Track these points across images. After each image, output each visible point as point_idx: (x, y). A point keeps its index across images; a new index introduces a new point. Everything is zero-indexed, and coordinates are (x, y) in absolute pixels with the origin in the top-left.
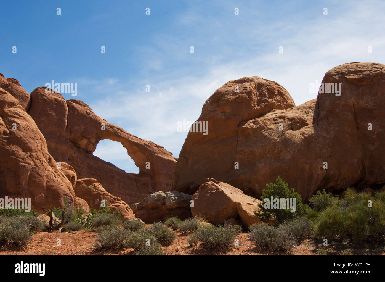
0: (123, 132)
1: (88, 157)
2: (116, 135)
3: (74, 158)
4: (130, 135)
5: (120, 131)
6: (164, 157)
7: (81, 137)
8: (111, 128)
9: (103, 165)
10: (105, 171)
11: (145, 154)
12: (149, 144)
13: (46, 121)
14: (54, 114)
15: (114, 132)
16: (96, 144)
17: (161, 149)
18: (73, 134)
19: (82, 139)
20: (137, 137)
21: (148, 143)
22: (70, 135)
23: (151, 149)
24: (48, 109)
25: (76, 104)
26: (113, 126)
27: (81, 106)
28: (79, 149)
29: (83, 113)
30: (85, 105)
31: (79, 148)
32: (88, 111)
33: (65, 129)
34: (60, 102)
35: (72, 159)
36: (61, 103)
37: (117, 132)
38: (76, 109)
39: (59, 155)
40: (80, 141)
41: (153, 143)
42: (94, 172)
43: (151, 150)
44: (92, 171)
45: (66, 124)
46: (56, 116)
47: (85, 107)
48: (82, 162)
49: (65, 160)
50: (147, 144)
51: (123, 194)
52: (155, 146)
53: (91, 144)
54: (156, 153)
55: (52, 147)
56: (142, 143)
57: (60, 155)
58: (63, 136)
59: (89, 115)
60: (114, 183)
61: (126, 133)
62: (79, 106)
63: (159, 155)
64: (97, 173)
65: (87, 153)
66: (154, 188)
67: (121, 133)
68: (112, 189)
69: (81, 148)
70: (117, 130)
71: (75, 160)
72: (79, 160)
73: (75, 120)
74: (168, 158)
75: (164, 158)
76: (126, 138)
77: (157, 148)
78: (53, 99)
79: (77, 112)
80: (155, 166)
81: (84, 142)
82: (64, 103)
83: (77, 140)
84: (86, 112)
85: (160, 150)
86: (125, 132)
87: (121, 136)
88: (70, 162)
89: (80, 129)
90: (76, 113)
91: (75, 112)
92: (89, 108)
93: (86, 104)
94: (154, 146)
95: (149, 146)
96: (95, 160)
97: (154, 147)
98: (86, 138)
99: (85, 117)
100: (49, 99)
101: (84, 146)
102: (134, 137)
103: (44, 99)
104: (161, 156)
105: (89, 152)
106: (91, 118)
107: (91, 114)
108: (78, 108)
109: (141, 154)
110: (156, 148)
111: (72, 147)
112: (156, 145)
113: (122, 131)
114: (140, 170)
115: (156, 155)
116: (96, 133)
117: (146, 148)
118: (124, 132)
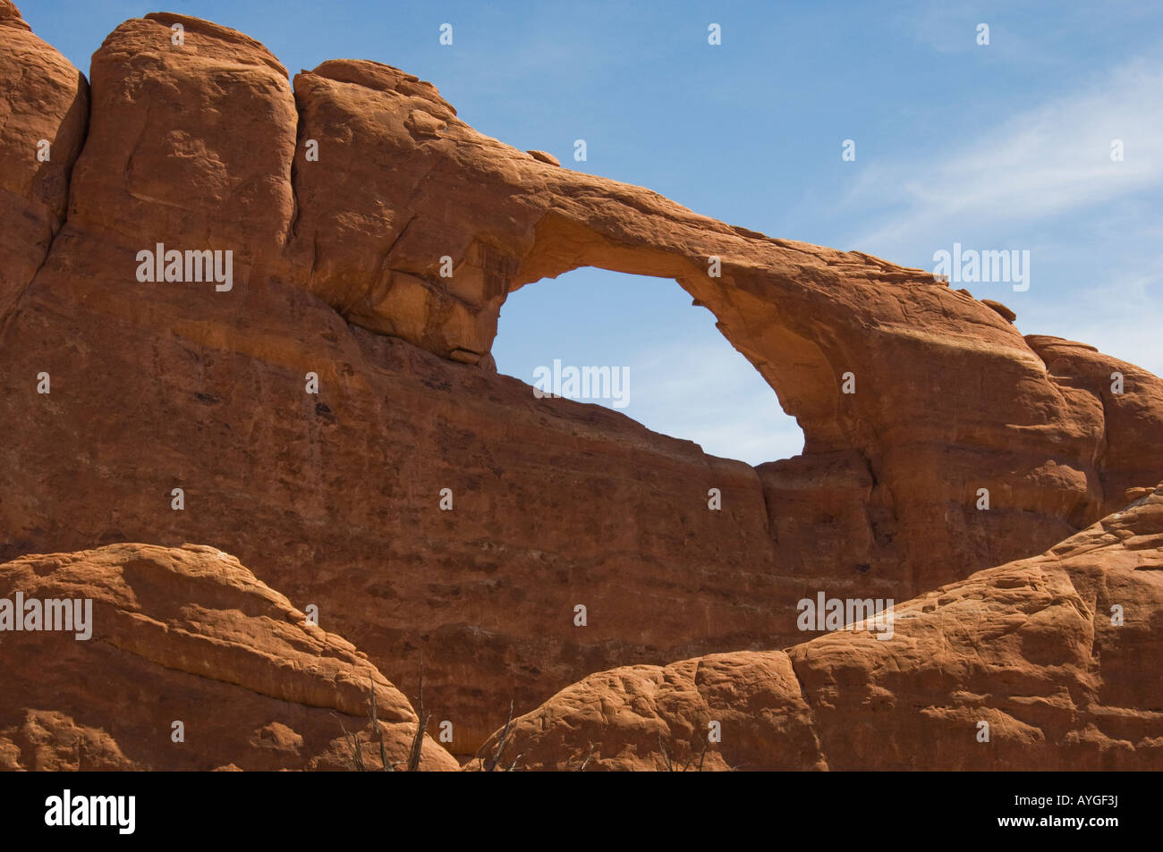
0: (658, 213)
1: (446, 386)
2: (607, 236)
3: (348, 398)
4: (709, 226)
5: (633, 213)
6: (936, 339)
7: (388, 273)
8: (569, 200)
9: (543, 421)
10: (554, 460)
11: (810, 334)
12: (834, 269)
13: (169, 208)
14: (209, 158)
15: (595, 220)
16: (491, 304)
17: (922, 291)
18: (330, 263)
19: (391, 285)
20: (759, 236)
21: (831, 263)
22: (315, 268)
23: (843, 298)
24: (177, 134)
25: (351, 85)
26: (586, 188)
27: (379, 94)
28: (391, 343)
29: (384, 132)
30: (409, 84)
31: (392, 336)
32: (422, 117)
33: (282, 237)
34: (246, 86)
35: (340, 405)
36: (250, 93)
37: (614, 221)
38: (346, 116)
39: (259, 389)
40: (385, 296)
41: (864, 257)
42: (478, 471)
43: (842, 300)
44: (467, 466)
45: (288, 209)
46: (224, 173)
47: (408, 93)
48: (399, 417)
49: (297, 416)
50: (823, 267)
51: (670, 586)
52: (881, 278)
53: (461, 310)
54: (886, 318)
55: (218, 350)
56: (784, 269)
57: (264, 391)
58: (276, 280)
59: (428, 143)
60: (608, 522)
61: (673, 219)
62: (363, 97)
63: (902, 330)
64: (498, 472)
65: (443, 364)
66: (890, 538)
67: (643, 219)
68: (601, 563)
69: (404, 338)
70: (613, 204)
71: (357, 412)
72: (378, 408)
73: (344, 176)
74: (967, 345)
75: (941, 346)
76: (674, 250)
77: (897, 290)
78: (203, 77)
79: (351, 133)
80: (885, 399)
81: (409, 302)
82: (268, 92)
83: (369, 292)
84: (406, 125)
85: (914, 298)
86: (672, 212)
87: (641, 242)
88: (326, 424)
89: (372, 229)
90: (345, 136)
91: (339, 133)
92: (431, 98)
93: (414, 80)
94: (871, 277)
95: (831, 281)
96: (492, 399)
97: (865, 285)
98: (414, 274)
99: (403, 152)
100: (182, 82)
101: (421, 327)
102: (739, 239)
103: (153, 85)
104: (919, 334)
105: (455, 354)
106: (440, 158)
107: (438, 133)
108: (358, 110)
109: (793, 336)
110: (884, 286)
111: (334, 339)
112: (886, 267)
113: (645, 210)
114: (806, 432)
115: (886, 329)
116: (476, 239)
117: (812, 294)
118: (667, 216)
